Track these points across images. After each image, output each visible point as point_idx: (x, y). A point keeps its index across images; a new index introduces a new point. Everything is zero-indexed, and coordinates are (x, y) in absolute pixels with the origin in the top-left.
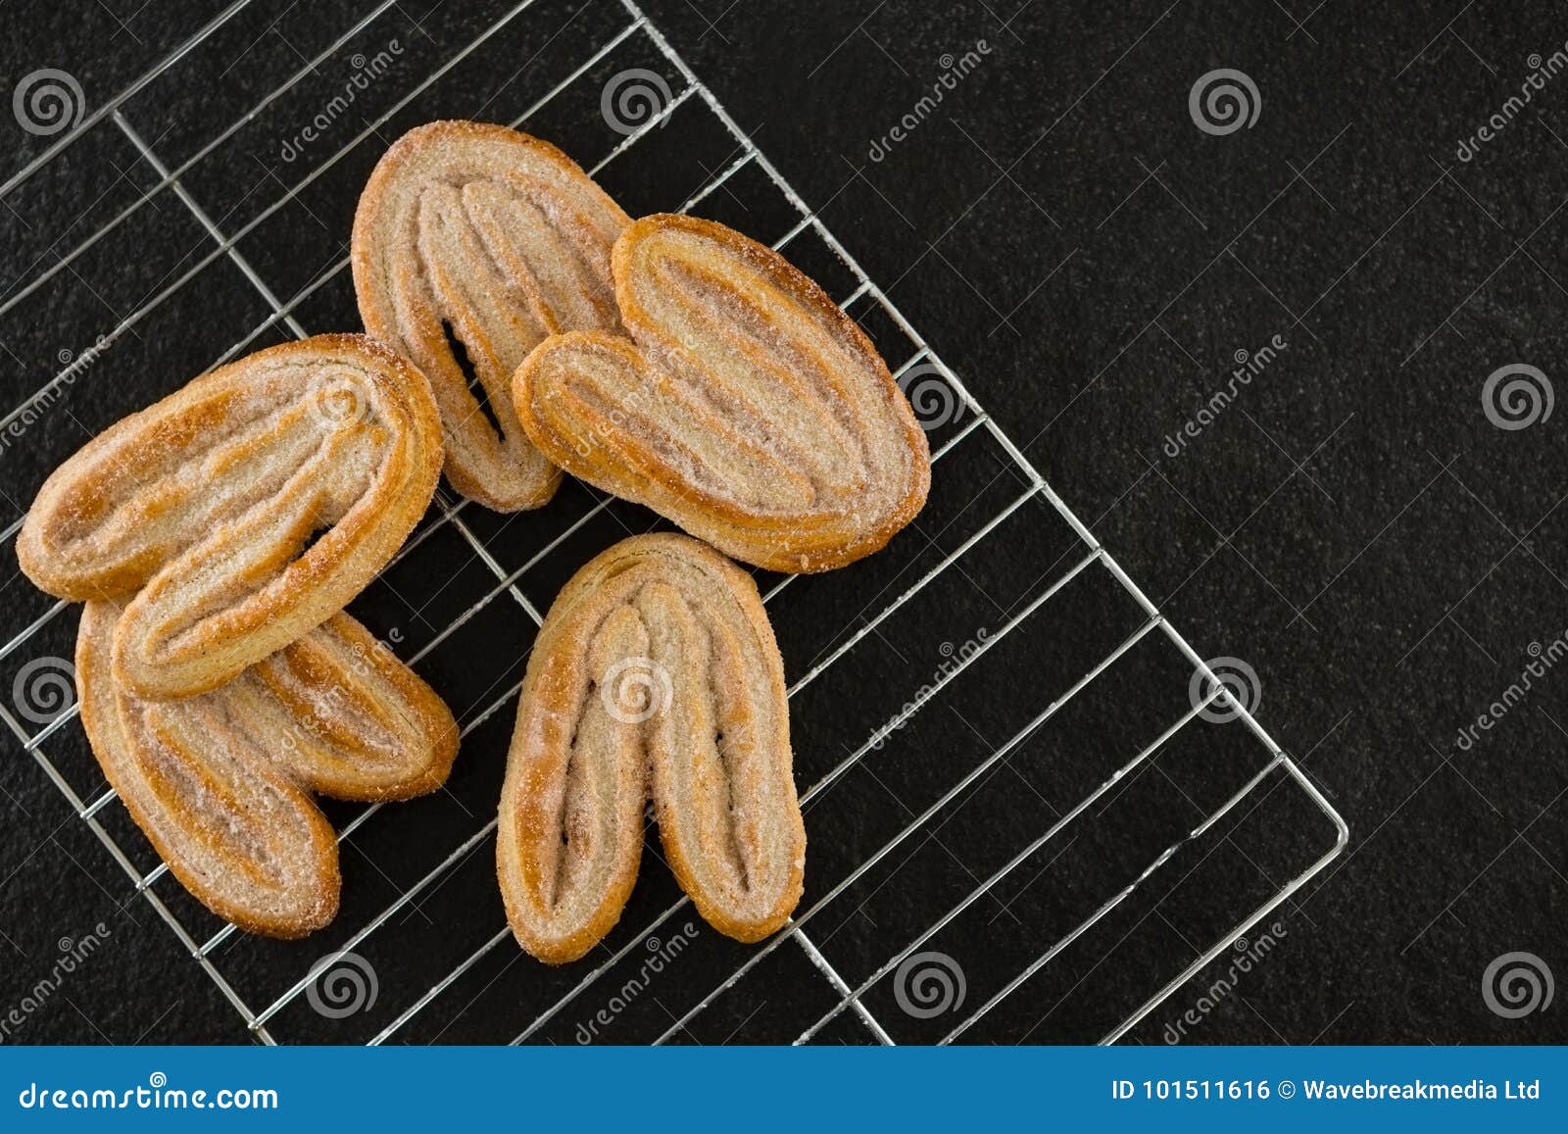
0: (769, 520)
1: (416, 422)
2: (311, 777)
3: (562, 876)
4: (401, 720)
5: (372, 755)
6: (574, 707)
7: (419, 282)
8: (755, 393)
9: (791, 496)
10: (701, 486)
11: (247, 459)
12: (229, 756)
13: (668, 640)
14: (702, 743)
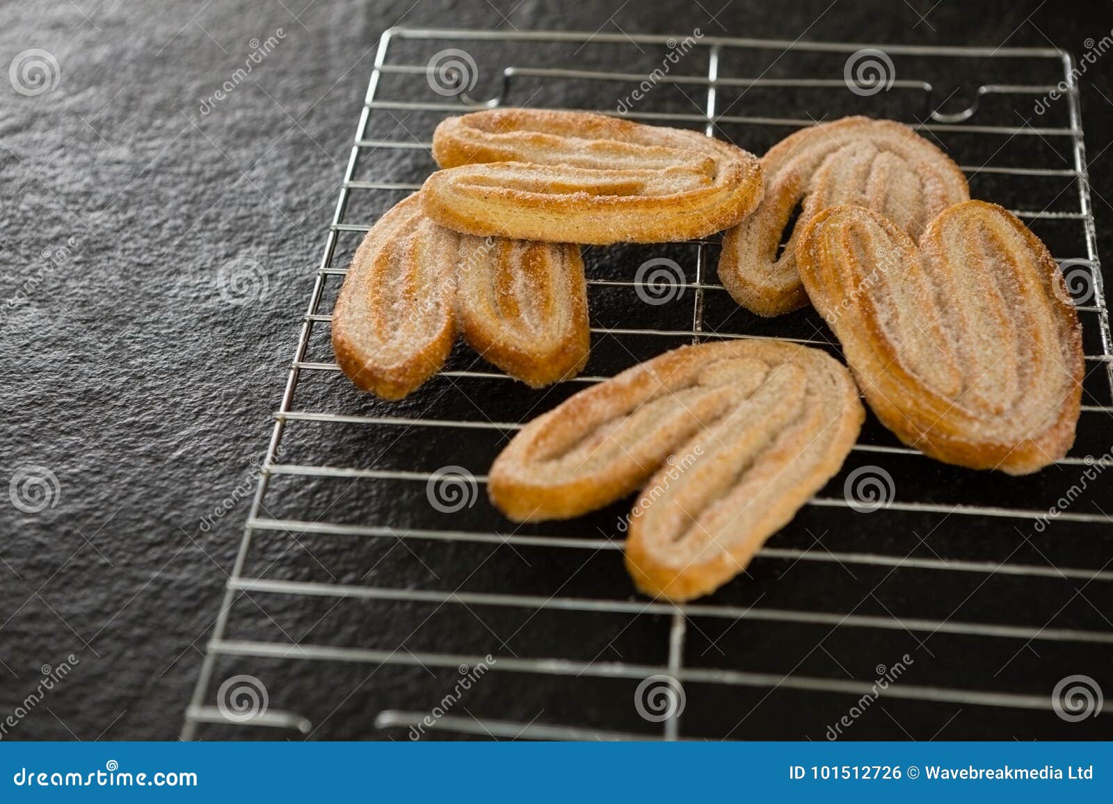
0: (912, 380)
1: (736, 191)
2: (471, 312)
3: (558, 455)
4: (555, 323)
5: (519, 326)
6: (670, 382)
7: (809, 168)
8: (974, 318)
9: (941, 380)
10: (884, 329)
11: (618, 151)
12: (436, 275)
13: (773, 394)
14: (735, 452)
